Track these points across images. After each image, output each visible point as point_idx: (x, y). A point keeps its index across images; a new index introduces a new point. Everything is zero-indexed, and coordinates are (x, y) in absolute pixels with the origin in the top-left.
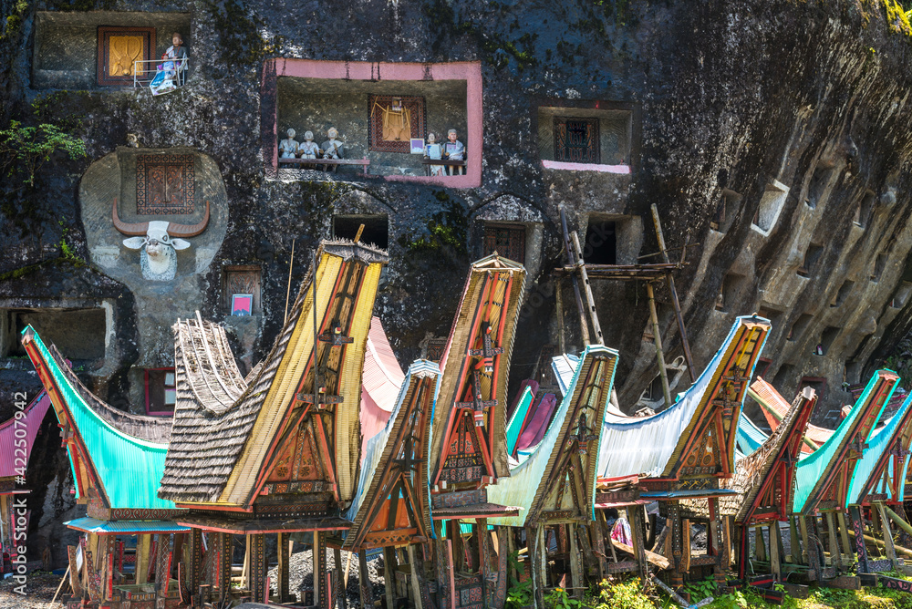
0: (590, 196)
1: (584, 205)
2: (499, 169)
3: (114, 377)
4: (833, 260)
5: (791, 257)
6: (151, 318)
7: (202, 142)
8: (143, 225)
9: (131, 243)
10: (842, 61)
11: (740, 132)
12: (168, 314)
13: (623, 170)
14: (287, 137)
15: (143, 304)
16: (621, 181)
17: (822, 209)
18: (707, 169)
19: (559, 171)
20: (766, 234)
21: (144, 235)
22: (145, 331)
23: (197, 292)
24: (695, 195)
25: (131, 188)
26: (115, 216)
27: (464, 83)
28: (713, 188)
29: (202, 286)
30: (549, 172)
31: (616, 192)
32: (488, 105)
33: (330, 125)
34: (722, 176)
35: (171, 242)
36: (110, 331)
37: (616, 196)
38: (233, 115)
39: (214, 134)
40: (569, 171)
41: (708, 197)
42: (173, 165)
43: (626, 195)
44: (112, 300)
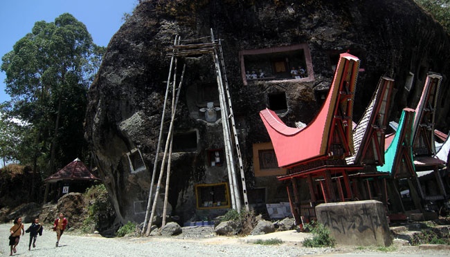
3: (201, 153)
8: (205, 104)
9: (202, 110)
10: (423, 32)
11: (398, 55)
18: (390, 67)
21: (206, 107)
22: (209, 137)
25: (200, 94)
26: (196, 102)
27: (303, 50)
33: (259, 69)
34: (395, 69)
35: (214, 108)
43: (364, 78)
44: (198, 128)
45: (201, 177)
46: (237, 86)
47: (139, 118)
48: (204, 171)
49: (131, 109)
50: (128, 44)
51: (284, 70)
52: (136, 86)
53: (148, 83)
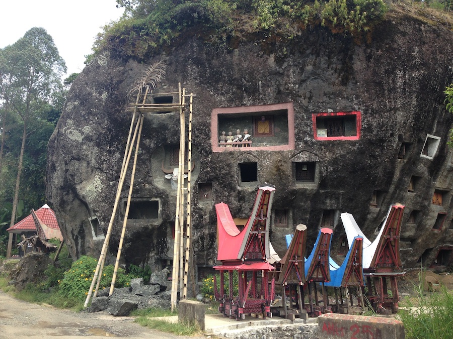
0: (339, 150)
2: (301, 142)
3: (161, 225)
8: (172, 170)
9: (168, 177)
14: (222, 135)
15: (171, 198)
16: (353, 143)
18: (392, 135)
20: (431, 158)
21: (172, 173)
24: (387, 146)
25: (168, 157)
26: (163, 167)
27: (287, 110)
28: (397, 142)
31: (350, 147)
33: (237, 128)
34: (400, 137)
36: (160, 209)
37: (351, 149)
38: (202, 130)
40: (330, 141)
41: (395, 146)
43: (355, 148)
44: (161, 197)
45: (163, 249)
46: (206, 152)
47: (99, 182)
48: (165, 243)
49: (92, 171)
50: (90, 94)
51: (267, 131)
52: (98, 145)
53: (111, 144)
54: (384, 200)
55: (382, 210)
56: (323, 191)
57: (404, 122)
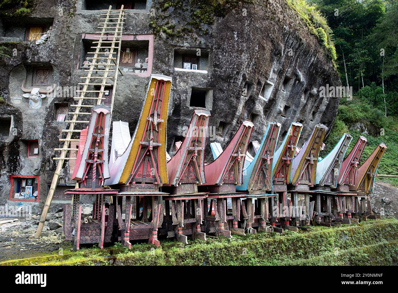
0: (193, 81)
1: (190, 84)
3: (12, 143)
4: (295, 112)
5: (278, 110)
6: (27, 122)
7: (52, 60)
8: (31, 89)
11: (251, 61)
12: (33, 120)
13: (205, 72)
15: (25, 116)
16: (203, 76)
17: (289, 93)
18: (238, 73)
19: (181, 72)
20: (267, 100)
21: (30, 93)
22: (25, 127)
23: (44, 112)
24: (234, 82)
25: (30, 77)
26: (23, 86)
27: (148, 41)
28: (241, 80)
29: (46, 111)
30: (177, 72)
31: (203, 79)
32: (155, 49)
34: (244, 76)
35: (40, 95)
36: (12, 126)
37: (203, 81)
39: (57, 58)
40: (185, 72)
41: (239, 83)
42: (46, 70)
44: (14, 115)
45: (15, 167)
48: (18, 161)
54: (228, 131)
55: (226, 140)
56: (175, 118)
57: (248, 64)
